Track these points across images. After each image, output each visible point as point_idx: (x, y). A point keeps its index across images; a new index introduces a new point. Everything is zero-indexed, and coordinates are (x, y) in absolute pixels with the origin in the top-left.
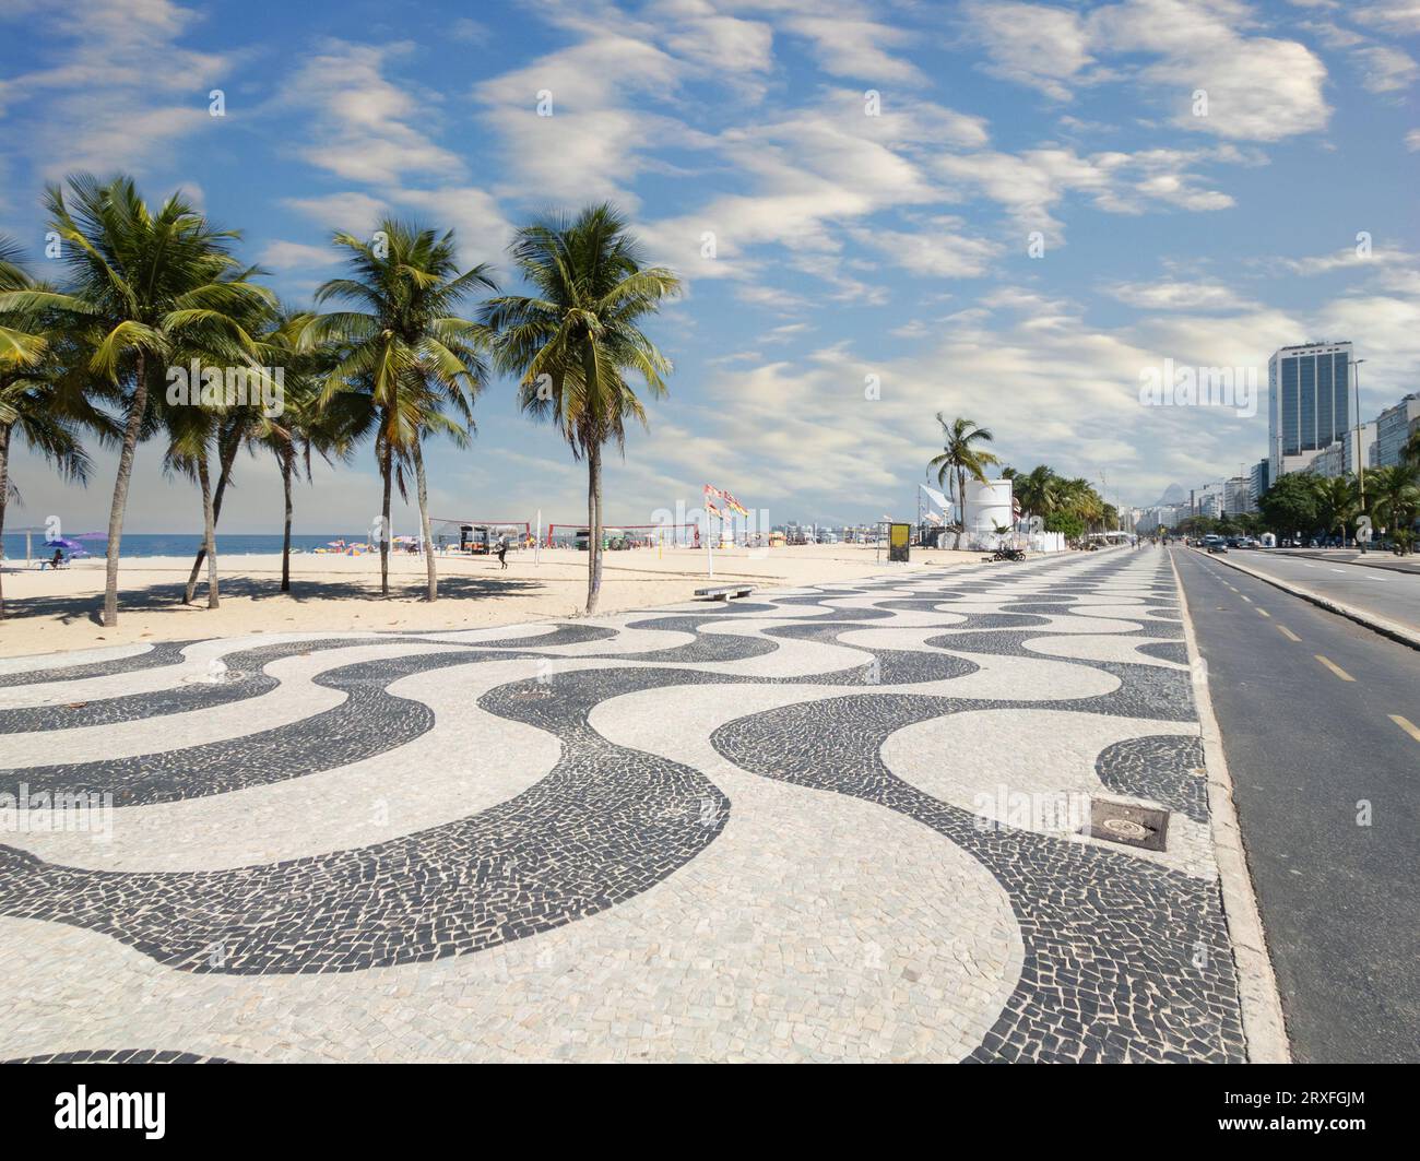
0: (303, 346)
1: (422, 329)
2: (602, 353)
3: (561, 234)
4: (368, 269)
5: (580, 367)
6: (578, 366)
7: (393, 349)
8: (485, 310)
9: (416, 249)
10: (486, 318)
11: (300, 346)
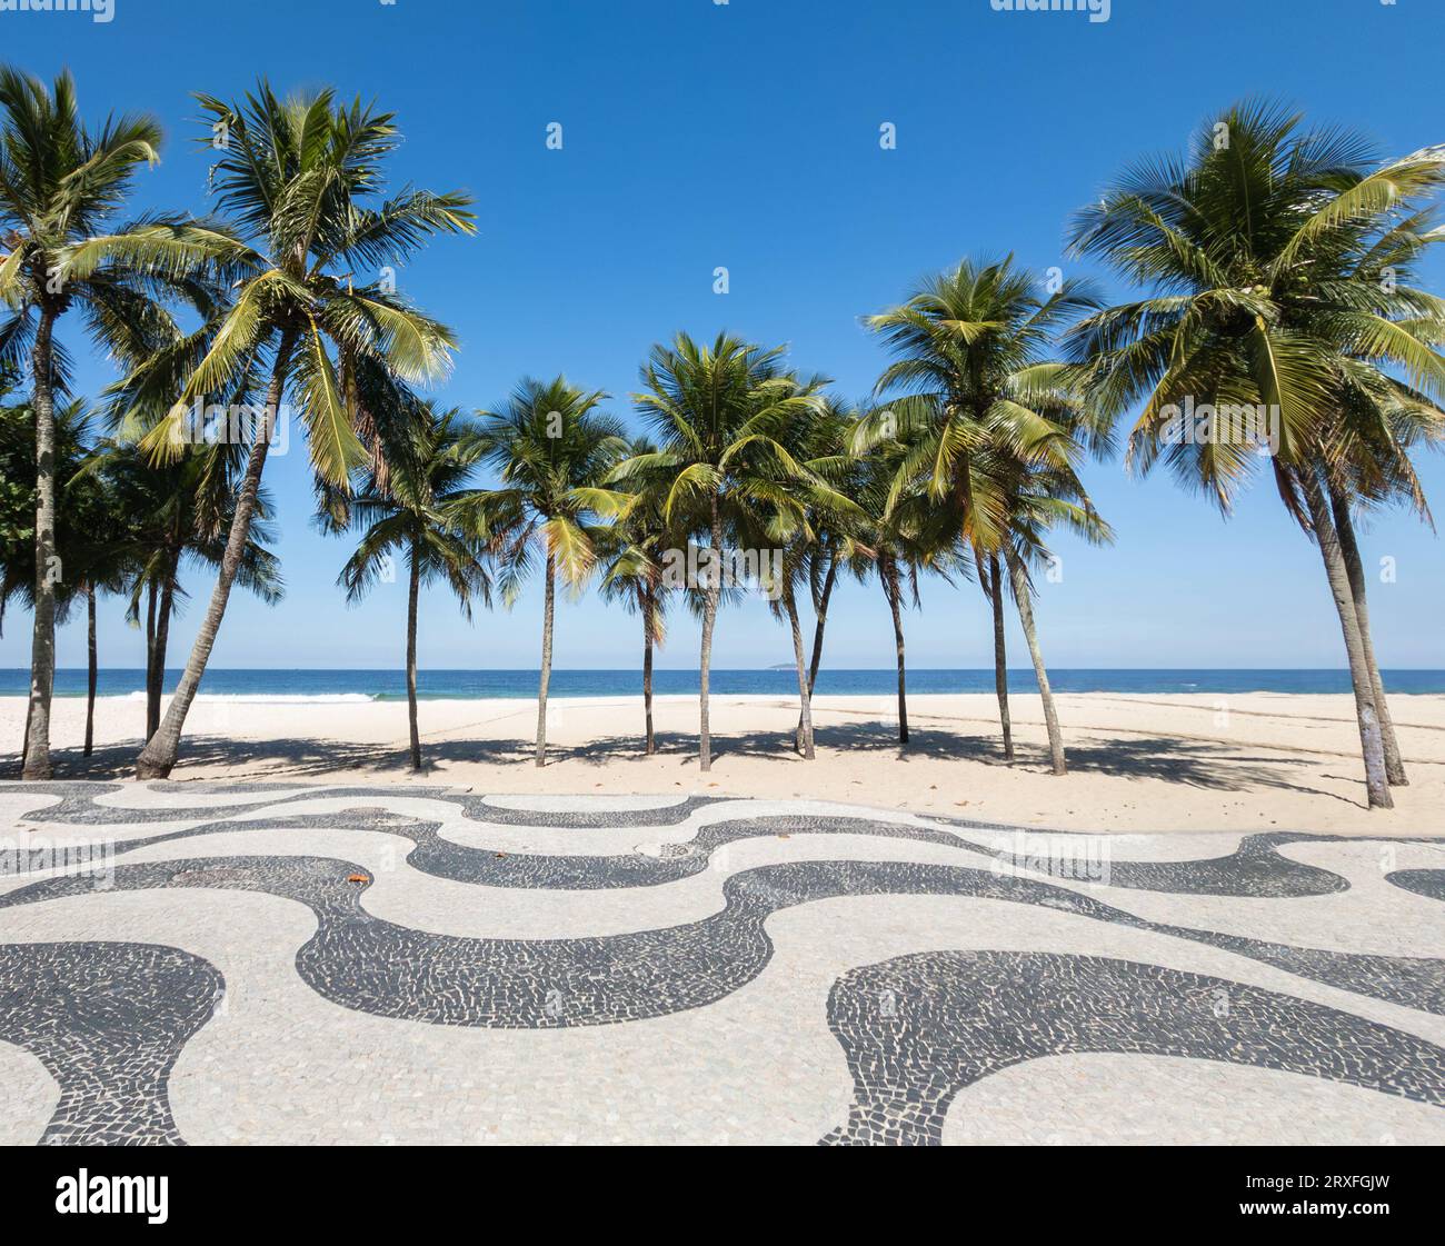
0: (857, 450)
1: (995, 394)
2: (1285, 347)
3: (1174, 189)
4: (915, 341)
5: (1247, 382)
6: (1241, 381)
7: (953, 428)
8: (1075, 341)
9: (975, 296)
10: (1079, 351)
11: (854, 451)
